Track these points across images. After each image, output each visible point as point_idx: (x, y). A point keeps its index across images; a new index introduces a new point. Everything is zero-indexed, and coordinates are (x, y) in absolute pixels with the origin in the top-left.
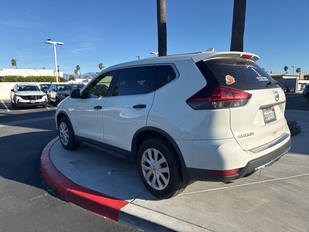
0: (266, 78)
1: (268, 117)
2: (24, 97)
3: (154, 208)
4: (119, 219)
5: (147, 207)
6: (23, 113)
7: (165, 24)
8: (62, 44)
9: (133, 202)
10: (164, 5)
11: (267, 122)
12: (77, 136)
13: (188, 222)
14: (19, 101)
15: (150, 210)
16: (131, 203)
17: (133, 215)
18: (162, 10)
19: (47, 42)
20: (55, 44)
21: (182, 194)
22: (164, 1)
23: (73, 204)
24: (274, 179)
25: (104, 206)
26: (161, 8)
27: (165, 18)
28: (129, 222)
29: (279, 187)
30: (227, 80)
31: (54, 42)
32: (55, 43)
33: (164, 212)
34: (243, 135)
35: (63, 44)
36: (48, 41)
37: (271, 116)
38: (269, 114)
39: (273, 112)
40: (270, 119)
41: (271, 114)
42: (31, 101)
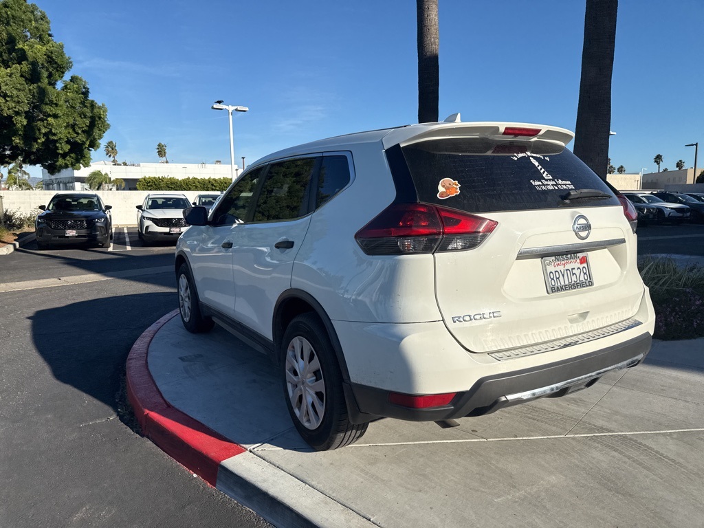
0: (569, 182)
1: (561, 278)
2: (158, 222)
3: (290, 467)
4: (218, 481)
5: (277, 464)
6: (155, 253)
7: (435, 59)
8: (245, 111)
9: (255, 450)
10: (433, 15)
11: (554, 290)
12: (203, 305)
13: (346, 505)
14: (149, 230)
15: (282, 470)
16: (251, 451)
17: (241, 475)
18: (429, 27)
19: (215, 106)
20: (230, 111)
21: (368, 445)
22: (434, 6)
23: (150, 442)
24: (613, 432)
25: (196, 450)
26: (427, 23)
27: (436, 43)
28: (232, 490)
29: (614, 453)
30: (441, 189)
31: (230, 106)
32: (231, 108)
33: (306, 478)
34: (470, 316)
35: (247, 109)
36: (218, 104)
37: (573, 274)
38: (567, 270)
39: (581, 266)
40: (567, 283)
41: (574, 271)
42: (170, 231)
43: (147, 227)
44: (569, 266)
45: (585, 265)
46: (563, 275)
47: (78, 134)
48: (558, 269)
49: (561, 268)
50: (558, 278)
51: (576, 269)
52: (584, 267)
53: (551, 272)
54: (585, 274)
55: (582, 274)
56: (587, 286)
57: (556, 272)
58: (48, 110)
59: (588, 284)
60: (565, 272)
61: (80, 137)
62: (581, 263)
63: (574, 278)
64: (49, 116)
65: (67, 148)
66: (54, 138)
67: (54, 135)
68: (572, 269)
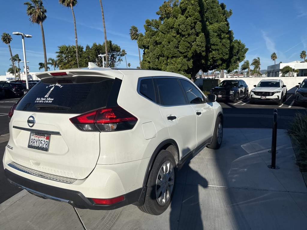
0: (53, 99)
2: (256, 93)
37: (41, 143)
38: (39, 140)
39: (46, 141)
40: (37, 146)
42: (261, 98)
43: (252, 95)
44: (40, 139)
45: (48, 141)
46: (37, 142)
48: (36, 138)
49: (37, 138)
50: (34, 142)
51: (43, 141)
52: (47, 141)
53: (32, 139)
54: (46, 145)
55: (45, 144)
56: (44, 151)
57: (34, 139)
61: (225, 57)
62: (47, 139)
63: (41, 145)
66: (215, 59)
67: (215, 58)
68: (41, 140)
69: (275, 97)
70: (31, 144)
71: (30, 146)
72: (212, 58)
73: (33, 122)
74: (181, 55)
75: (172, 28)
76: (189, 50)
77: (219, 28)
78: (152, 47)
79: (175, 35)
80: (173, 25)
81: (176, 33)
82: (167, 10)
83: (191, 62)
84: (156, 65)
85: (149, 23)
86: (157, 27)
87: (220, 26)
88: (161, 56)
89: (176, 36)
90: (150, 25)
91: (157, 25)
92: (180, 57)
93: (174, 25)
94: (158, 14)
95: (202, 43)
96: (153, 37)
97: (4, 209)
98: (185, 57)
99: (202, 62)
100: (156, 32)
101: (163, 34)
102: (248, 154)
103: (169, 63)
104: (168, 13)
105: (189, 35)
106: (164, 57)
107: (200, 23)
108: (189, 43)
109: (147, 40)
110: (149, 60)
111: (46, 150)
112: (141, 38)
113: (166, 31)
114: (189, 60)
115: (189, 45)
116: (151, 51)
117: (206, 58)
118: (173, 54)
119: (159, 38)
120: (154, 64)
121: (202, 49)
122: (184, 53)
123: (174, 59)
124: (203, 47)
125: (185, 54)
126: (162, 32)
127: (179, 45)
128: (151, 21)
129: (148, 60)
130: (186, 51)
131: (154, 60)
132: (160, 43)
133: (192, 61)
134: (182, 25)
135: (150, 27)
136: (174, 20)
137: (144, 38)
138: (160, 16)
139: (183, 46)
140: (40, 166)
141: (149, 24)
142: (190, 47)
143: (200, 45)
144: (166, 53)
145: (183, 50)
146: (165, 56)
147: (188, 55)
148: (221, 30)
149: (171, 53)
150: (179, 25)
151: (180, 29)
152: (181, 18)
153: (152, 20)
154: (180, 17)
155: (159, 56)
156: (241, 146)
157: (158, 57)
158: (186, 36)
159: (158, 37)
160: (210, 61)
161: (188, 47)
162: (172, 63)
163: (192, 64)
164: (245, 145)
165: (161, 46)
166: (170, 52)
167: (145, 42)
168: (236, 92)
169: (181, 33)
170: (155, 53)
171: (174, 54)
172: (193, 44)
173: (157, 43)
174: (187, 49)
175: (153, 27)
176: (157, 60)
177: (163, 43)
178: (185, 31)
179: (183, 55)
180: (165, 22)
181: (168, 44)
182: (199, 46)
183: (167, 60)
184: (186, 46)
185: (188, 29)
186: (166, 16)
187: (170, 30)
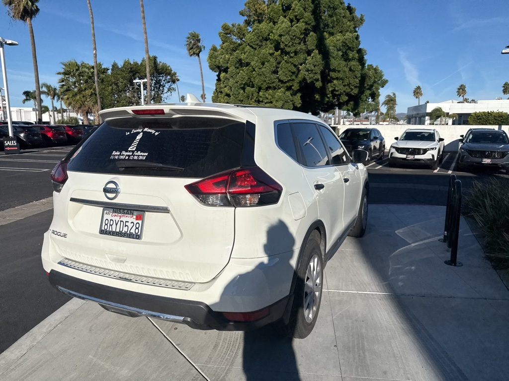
0: (147, 154)
34: (57, 232)
37: (126, 226)
38: (121, 221)
39: (135, 222)
40: (118, 230)
41: (127, 224)
42: (407, 157)
43: (392, 154)
44: (124, 219)
45: (140, 222)
46: (116, 224)
47: (352, 89)
48: (114, 218)
49: (117, 219)
50: (112, 225)
51: (130, 222)
52: (138, 223)
53: (107, 219)
54: (136, 228)
55: (134, 228)
56: (134, 238)
57: (111, 220)
58: (333, 75)
59: (135, 237)
60: (119, 222)
61: (353, 91)
62: (137, 219)
63: (125, 229)
64: (334, 79)
65: (345, 98)
66: (337, 93)
67: (337, 91)
68: (126, 222)
69: (427, 156)
70: (106, 228)
71: (102, 232)
72: (332, 92)
73: (115, 191)
74: (281, 85)
75: (266, 39)
76: (294, 77)
77: (344, 43)
78: (234, 70)
79: (271, 51)
80: (269, 35)
81: (274, 48)
82: (259, 8)
83: (299, 97)
84: (240, 101)
85: (228, 29)
86: (241, 36)
87: (346, 39)
88: (249, 86)
89: (273, 54)
90: (229, 34)
91: (241, 34)
92: (280, 89)
93: (271, 34)
94: (242, 14)
95: (314, 67)
96: (235, 53)
97: (40, 338)
98: (289, 88)
99: (315, 97)
100: (240, 45)
101: (252, 50)
102: (410, 244)
103: (261, 97)
104: (261, 14)
105: (296, 53)
106: (253, 87)
107: (315, 34)
108: (295, 66)
109: (225, 57)
110: (228, 92)
111: (138, 237)
112: (213, 53)
113: (257, 44)
114: (294, 94)
115: (294, 70)
116: (232, 77)
117: (322, 91)
118: (268, 83)
119: (245, 56)
120: (236, 98)
121: (316, 77)
122: (286, 82)
123: (270, 91)
124: (316, 73)
125: (288, 84)
126: (251, 46)
127: (279, 69)
128: (231, 26)
129: (226, 91)
130: (290, 78)
131: (237, 91)
132: (248, 64)
133: (299, 95)
134: (286, 36)
135: (229, 35)
136: (270, 26)
137: (219, 53)
138: (246, 18)
139: (284, 71)
140: (125, 263)
141: (228, 31)
142: (297, 73)
143: (312, 71)
144: (257, 81)
145: (285, 78)
146: (255, 86)
147: (293, 86)
148: (348, 46)
149: (265, 81)
150: (281, 36)
151: (283, 42)
152: (284, 24)
153: (233, 25)
154: (283, 22)
155: (244, 84)
156: (396, 232)
157: (242, 86)
158: (292, 55)
159: (243, 54)
160: (328, 96)
161: (293, 73)
162: (267, 98)
163: (300, 101)
164: (401, 231)
165: (248, 69)
166: (264, 79)
167: (221, 60)
168: (368, 148)
169: (284, 48)
170: (238, 80)
171: (271, 84)
172: (301, 67)
173: (241, 64)
174: (292, 76)
175: (234, 37)
176: (242, 91)
177: (252, 63)
178: (289, 47)
179: (286, 85)
180: (255, 30)
181: (261, 66)
182: (310, 72)
183: (258, 93)
184: (290, 71)
185: (295, 43)
186: (256, 18)
187: (264, 44)
